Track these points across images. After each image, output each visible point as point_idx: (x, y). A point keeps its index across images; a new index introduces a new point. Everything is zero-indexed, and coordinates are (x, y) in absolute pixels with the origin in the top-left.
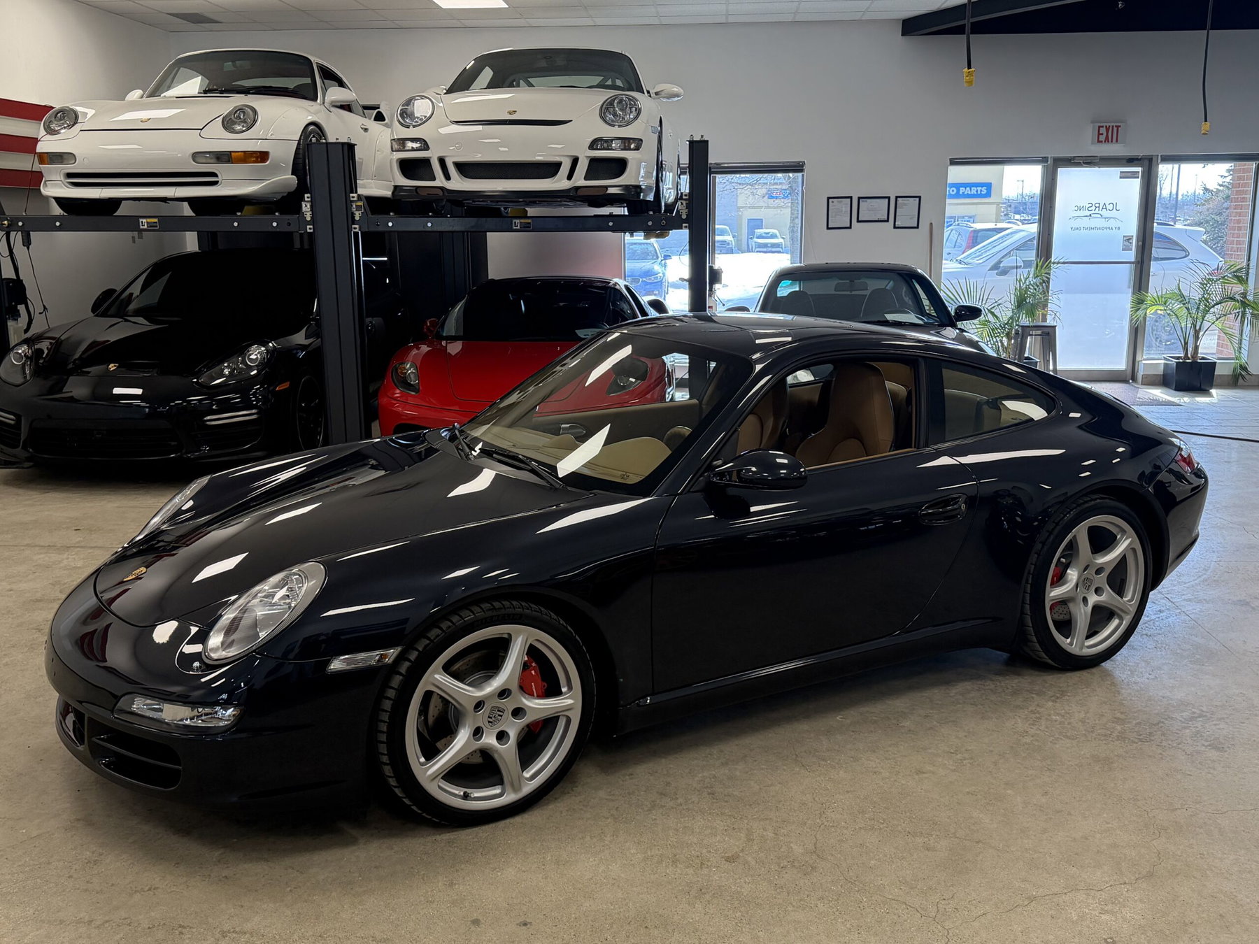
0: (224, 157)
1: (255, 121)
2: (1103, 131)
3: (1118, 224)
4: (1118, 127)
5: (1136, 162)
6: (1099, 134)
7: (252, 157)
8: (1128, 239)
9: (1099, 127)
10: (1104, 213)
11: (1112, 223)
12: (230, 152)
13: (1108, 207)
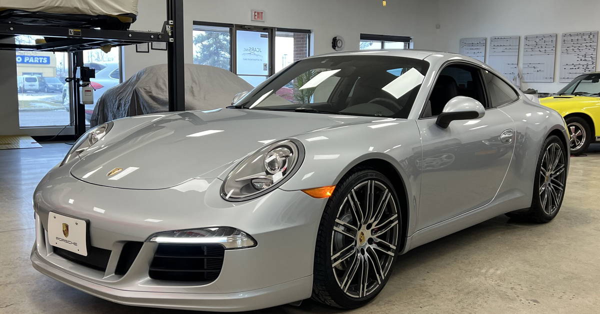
2: (256, 14)
3: (261, 58)
4: (262, 13)
5: (267, 30)
6: (255, 16)
8: (265, 65)
9: (255, 12)
10: (255, 52)
11: (259, 58)
13: (258, 50)
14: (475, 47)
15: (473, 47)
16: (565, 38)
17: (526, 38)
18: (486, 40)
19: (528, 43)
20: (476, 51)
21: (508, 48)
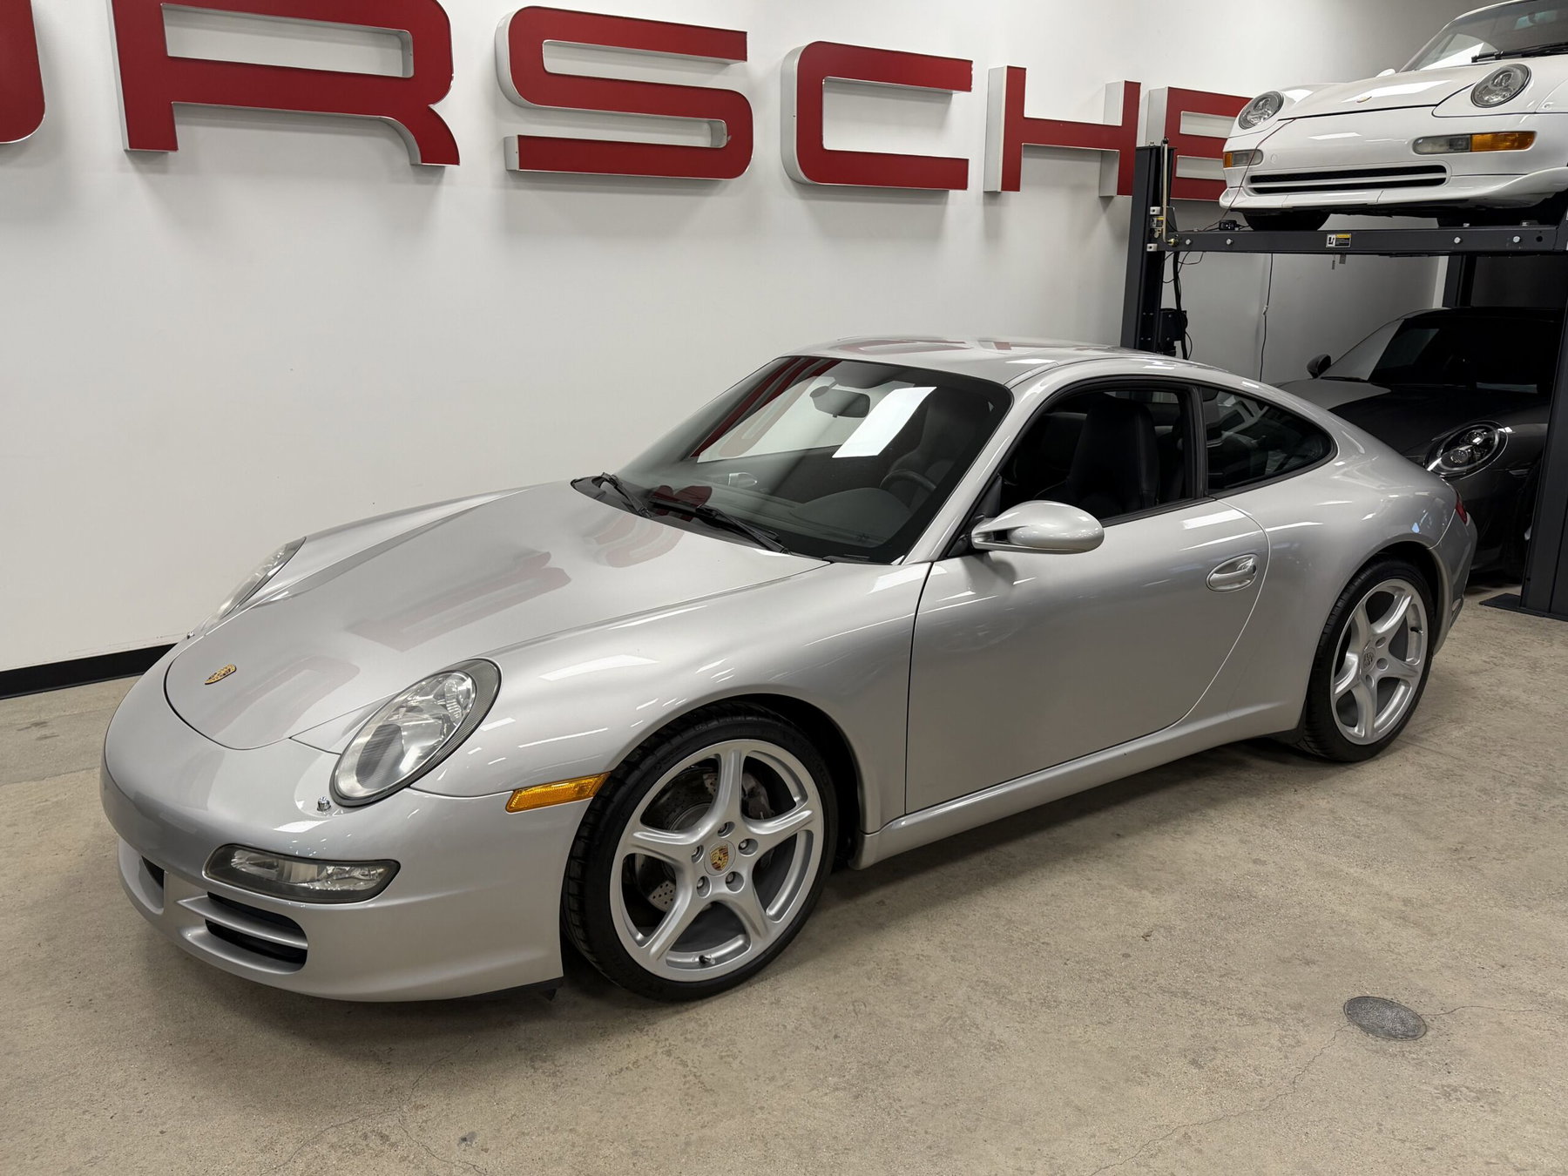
0: (1460, 143)
1: (1523, 87)
7: (1505, 140)
12: (1471, 134)
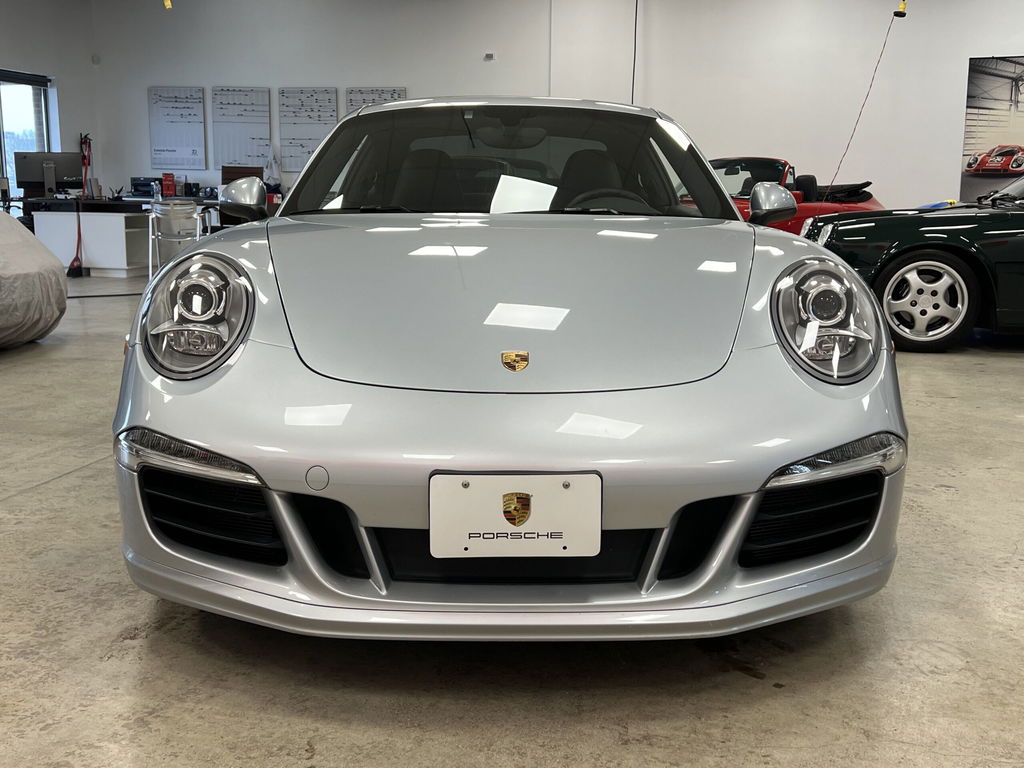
14: (183, 105)
15: (177, 105)
16: (352, 96)
17: (282, 93)
18: (203, 90)
19: (285, 101)
20: (185, 112)
21: (248, 108)
